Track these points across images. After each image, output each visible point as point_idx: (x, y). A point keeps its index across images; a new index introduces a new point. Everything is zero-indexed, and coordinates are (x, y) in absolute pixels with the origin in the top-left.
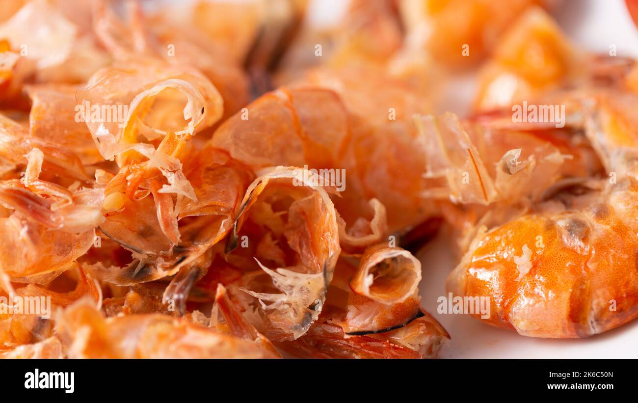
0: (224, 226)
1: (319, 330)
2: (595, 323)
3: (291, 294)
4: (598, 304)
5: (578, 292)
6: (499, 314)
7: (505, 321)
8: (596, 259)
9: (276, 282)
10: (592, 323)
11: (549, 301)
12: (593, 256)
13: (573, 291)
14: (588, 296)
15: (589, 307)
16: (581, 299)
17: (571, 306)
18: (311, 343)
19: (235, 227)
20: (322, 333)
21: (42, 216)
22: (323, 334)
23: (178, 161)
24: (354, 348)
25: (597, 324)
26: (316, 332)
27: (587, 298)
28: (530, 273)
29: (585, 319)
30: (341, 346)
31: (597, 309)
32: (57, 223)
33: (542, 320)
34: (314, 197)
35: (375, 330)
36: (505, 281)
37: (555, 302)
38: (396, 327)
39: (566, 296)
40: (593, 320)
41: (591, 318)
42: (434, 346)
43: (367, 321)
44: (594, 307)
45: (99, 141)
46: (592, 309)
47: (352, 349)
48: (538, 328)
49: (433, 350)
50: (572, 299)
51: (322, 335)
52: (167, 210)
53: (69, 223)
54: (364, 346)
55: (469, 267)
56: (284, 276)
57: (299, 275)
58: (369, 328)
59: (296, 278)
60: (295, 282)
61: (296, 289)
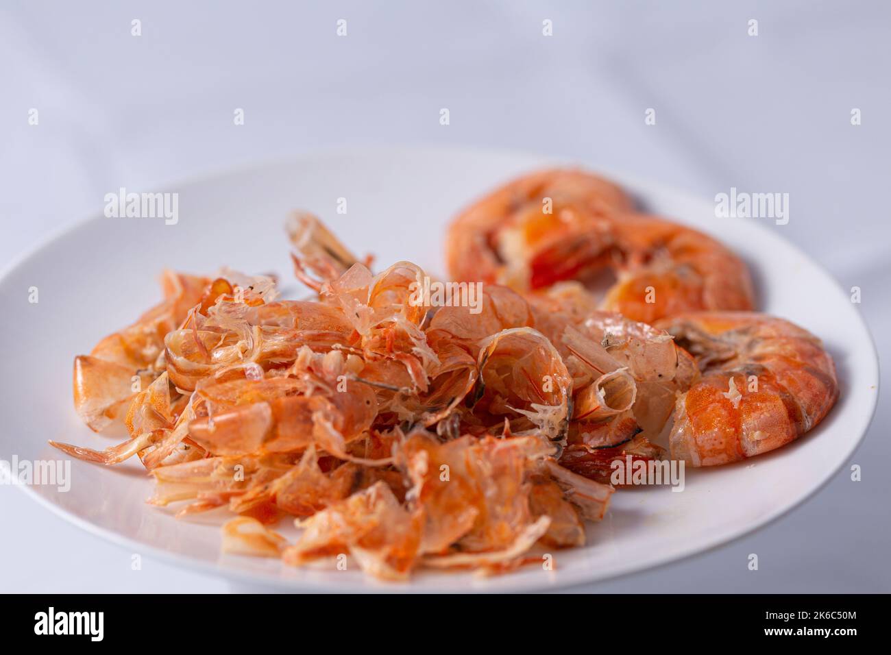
0: (472, 376)
1: (568, 458)
3: (542, 426)
9: (530, 418)
17: (786, 409)
24: (600, 466)
29: (800, 415)
30: (589, 467)
31: (805, 406)
35: (611, 444)
38: (626, 442)
41: (804, 414)
43: (602, 439)
51: (571, 461)
52: (417, 366)
56: (536, 411)
57: (547, 407)
58: (606, 444)
59: (545, 411)
60: (544, 415)
61: (545, 422)
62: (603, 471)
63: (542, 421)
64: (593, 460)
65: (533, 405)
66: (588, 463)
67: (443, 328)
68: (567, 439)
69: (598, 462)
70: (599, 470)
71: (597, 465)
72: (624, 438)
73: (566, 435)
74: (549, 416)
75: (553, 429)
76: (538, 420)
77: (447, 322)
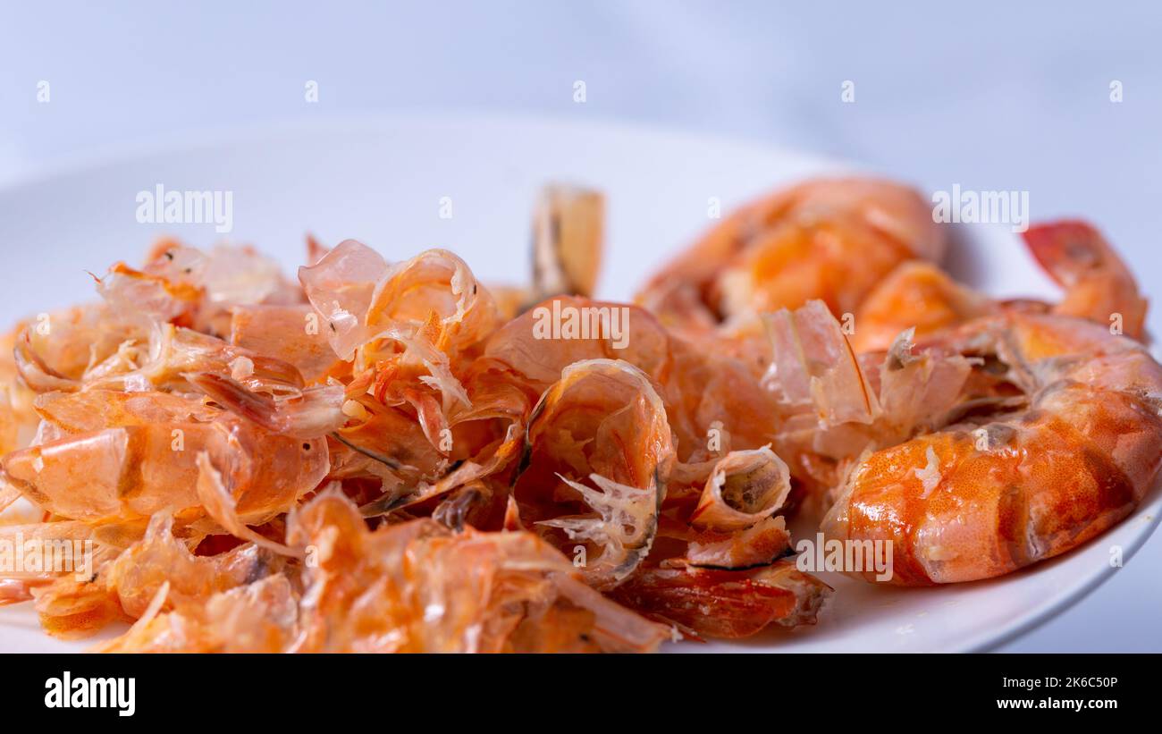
0: (511, 433)
1: (649, 578)
2: (1035, 538)
3: (609, 519)
4: (1038, 512)
5: (1009, 499)
6: (900, 547)
7: (908, 556)
8: (1029, 462)
9: (588, 499)
10: (1032, 537)
11: (969, 514)
12: (1025, 458)
13: (1002, 498)
14: (1023, 502)
15: (1026, 516)
16: (1014, 506)
17: (1000, 516)
18: (639, 600)
19: (527, 437)
20: (653, 581)
21: (259, 415)
22: (655, 583)
23: (444, 355)
24: (700, 596)
25: (1039, 539)
26: (645, 582)
27: (1021, 505)
28: (939, 486)
29: (1022, 533)
30: (682, 598)
31: (1036, 517)
32: (280, 424)
33: (961, 542)
34: (631, 408)
35: (730, 566)
36: (905, 502)
37: (979, 513)
38: (759, 567)
39: (992, 506)
40: (1033, 533)
41: (1029, 531)
42: (811, 599)
43: (717, 555)
44: (1033, 515)
45: (334, 329)
46: (1031, 518)
47: (698, 598)
48: (956, 554)
49: (811, 604)
50: (1001, 506)
51: (654, 585)
52: (433, 411)
53: (297, 424)
54: (715, 590)
55: (851, 503)
56: (599, 490)
57: (621, 487)
58: (721, 563)
59: (616, 493)
60: (615, 499)
61: (615, 514)
62: (704, 605)
63: (610, 508)
64: (690, 586)
65: (594, 477)
66: (681, 589)
67: (499, 356)
68: (650, 547)
69: (697, 590)
70: (698, 603)
71: (695, 595)
72: (759, 559)
73: (650, 541)
74: (624, 503)
75: (629, 529)
76: (603, 506)
77: (507, 347)
